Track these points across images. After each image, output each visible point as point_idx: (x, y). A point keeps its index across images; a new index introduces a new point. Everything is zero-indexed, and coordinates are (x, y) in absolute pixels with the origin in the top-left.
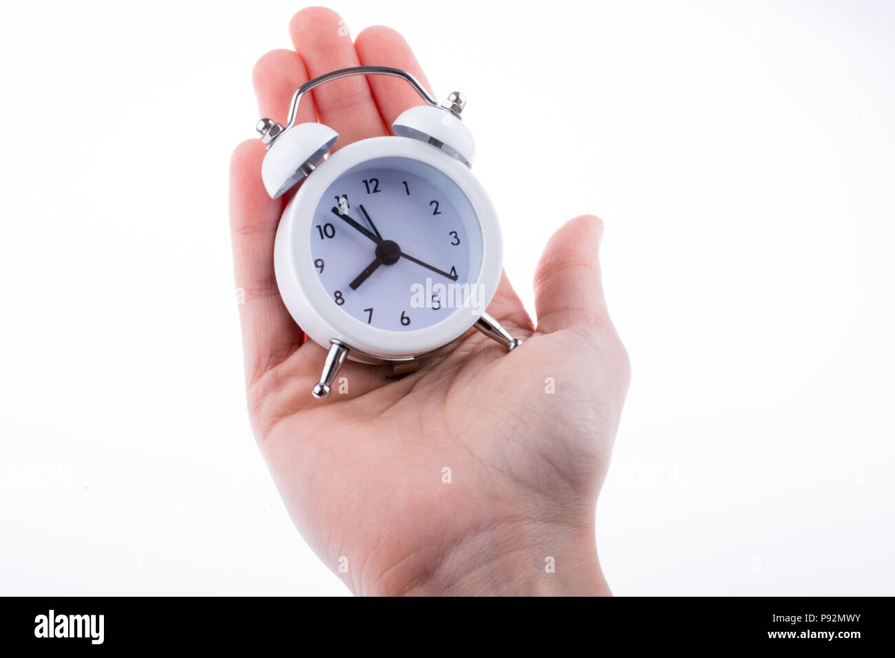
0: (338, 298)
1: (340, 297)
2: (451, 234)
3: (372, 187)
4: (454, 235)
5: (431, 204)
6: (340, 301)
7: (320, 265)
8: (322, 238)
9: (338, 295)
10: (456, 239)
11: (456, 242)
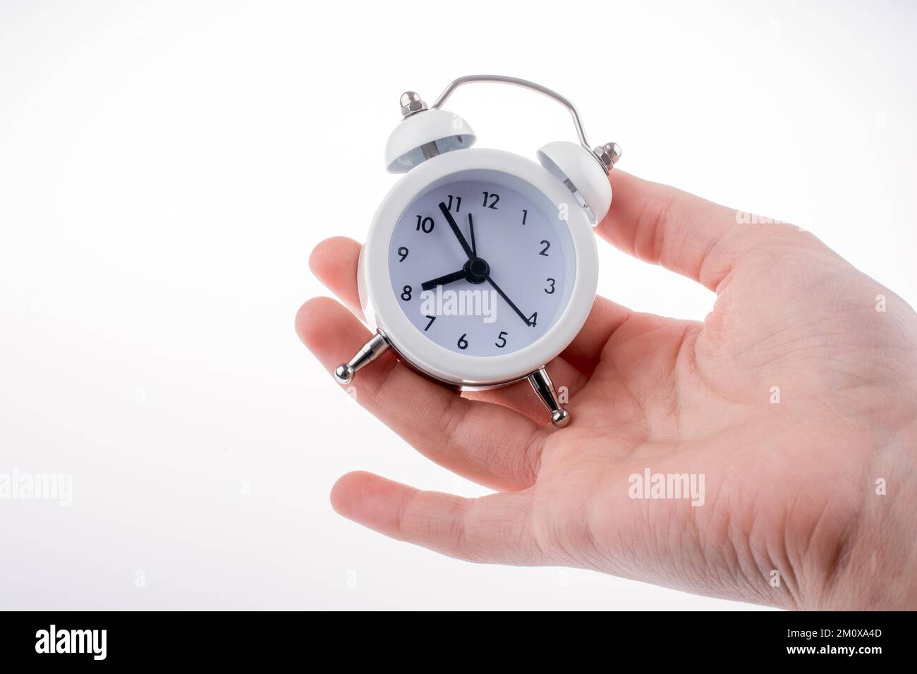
0: (406, 292)
1: (408, 293)
2: (548, 280)
3: (490, 201)
4: (551, 282)
5: (542, 243)
6: (406, 296)
7: (403, 254)
8: (418, 229)
9: (408, 290)
10: (551, 288)
11: (550, 289)
